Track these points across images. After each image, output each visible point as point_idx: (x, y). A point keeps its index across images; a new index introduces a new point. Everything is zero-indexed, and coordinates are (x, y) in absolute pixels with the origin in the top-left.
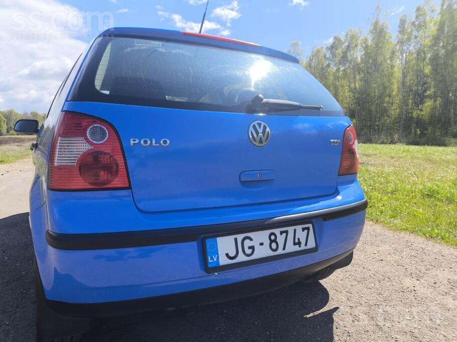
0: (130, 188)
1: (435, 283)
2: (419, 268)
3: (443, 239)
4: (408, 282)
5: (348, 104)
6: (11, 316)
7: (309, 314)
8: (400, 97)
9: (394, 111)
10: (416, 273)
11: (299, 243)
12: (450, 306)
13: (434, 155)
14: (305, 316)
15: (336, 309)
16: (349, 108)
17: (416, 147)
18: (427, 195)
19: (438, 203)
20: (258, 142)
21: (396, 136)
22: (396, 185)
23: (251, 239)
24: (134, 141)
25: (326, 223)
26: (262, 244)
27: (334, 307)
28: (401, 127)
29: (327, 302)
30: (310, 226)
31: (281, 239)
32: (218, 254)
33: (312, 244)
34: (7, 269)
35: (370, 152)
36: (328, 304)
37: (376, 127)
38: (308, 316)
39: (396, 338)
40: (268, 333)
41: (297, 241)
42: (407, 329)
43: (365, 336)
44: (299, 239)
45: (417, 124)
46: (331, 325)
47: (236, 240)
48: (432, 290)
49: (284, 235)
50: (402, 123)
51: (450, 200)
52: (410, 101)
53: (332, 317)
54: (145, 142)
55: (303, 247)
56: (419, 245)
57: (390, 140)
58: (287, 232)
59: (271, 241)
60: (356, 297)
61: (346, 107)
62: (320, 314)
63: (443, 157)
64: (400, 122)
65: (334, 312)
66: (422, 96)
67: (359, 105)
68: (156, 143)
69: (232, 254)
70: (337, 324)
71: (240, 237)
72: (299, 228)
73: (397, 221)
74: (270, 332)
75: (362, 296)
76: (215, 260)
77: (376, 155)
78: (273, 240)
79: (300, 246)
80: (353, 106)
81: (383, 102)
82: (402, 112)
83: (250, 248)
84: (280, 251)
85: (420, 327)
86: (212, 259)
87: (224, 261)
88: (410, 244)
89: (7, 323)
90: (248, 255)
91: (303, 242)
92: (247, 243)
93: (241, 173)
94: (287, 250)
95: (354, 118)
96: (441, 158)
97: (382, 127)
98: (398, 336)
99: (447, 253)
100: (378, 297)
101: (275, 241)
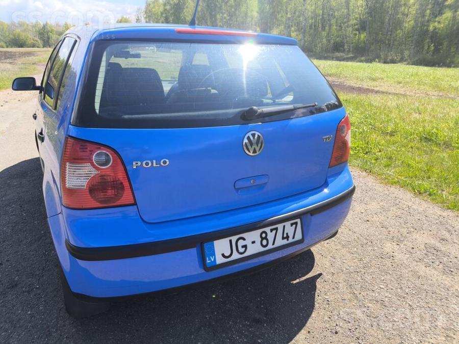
0: (135, 204)
1: (413, 248)
2: (402, 230)
3: (430, 195)
4: (389, 247)
5: (359, 14)
6: (39, 279)
7: (296, 280)
8: (417, 6)
9: (409, 23)
10: (398, 236)
11: (287, 237)
12: (421, 273)
13: (442, 81)
14: (292, 282)
15: (320, 275)
16: (360, 18)
17: (426, 69)
18: (426, 138)
19: (435, 149)
20: (252, 152)
21: (406, 53)
22: (396, 124)
23: (244, 239)
24: (137, 163)
25: (313, 217)
26: (253, 242)
27: (318, 273)
28: (414, 42)
29: (312, 268)
30: (298, 221)
31: (271, 236)
32: (215, 255)
33: (299, 236)
34: (28, 228)
35: (377, 75)
36: (313, 270)
37: (387, 42)
38: (295, 282)
39: (368, 307)
40: (259, 299)
41: (285, 236)
42: (379, 298)
43: (342, 304)
44: (287, 234)
45: (432, 37)
46: (313, 292)
47: (231, 241)
48: (408, 256)
49: (274, 232)
50: (415, 37)
51: (447, 145)
52: (428, 11)
53: (315, 283)
54: (147, 164)
55: (291, 240)
56: (406, 203)
57: (399, 58)
58: (276, 229)
59: (262, 239)
60: (338, 263)
61: (357, 18)
62: (305, 280)
63: (452, 83)
64: (413, 36)
65: (318, 278)
66: (441, 5)
67: (371, 16)
68: (156, 164)
69: (227, 254)
70: (319, 292)
71: (234, 238)
72: (288, 224)
73: (391, 172)
74: (260, 299)
75: (345, 261)
76: (213, 260)
77: (382, 79)
78: (264, 237)
79: (288, 240)
80: (364, 17)
81: (397, 13)
82: (417, 24)
83: (243, 247)
84: (270, 246)
85: (390, 296)
86: (210, 259)
87: (220, 260)
88: (397, 202)
89: (38, 286)
90: (241, 253)
91: (291, 235)
92: (241, 243)
93: (235, 182)
94: (277, 245)
95: (365, 30)
96: (451, 85)
97: (393, 42)
98: (370, 305)
99: (431, 212)
100: (359, 263)
101: (266, 238)
